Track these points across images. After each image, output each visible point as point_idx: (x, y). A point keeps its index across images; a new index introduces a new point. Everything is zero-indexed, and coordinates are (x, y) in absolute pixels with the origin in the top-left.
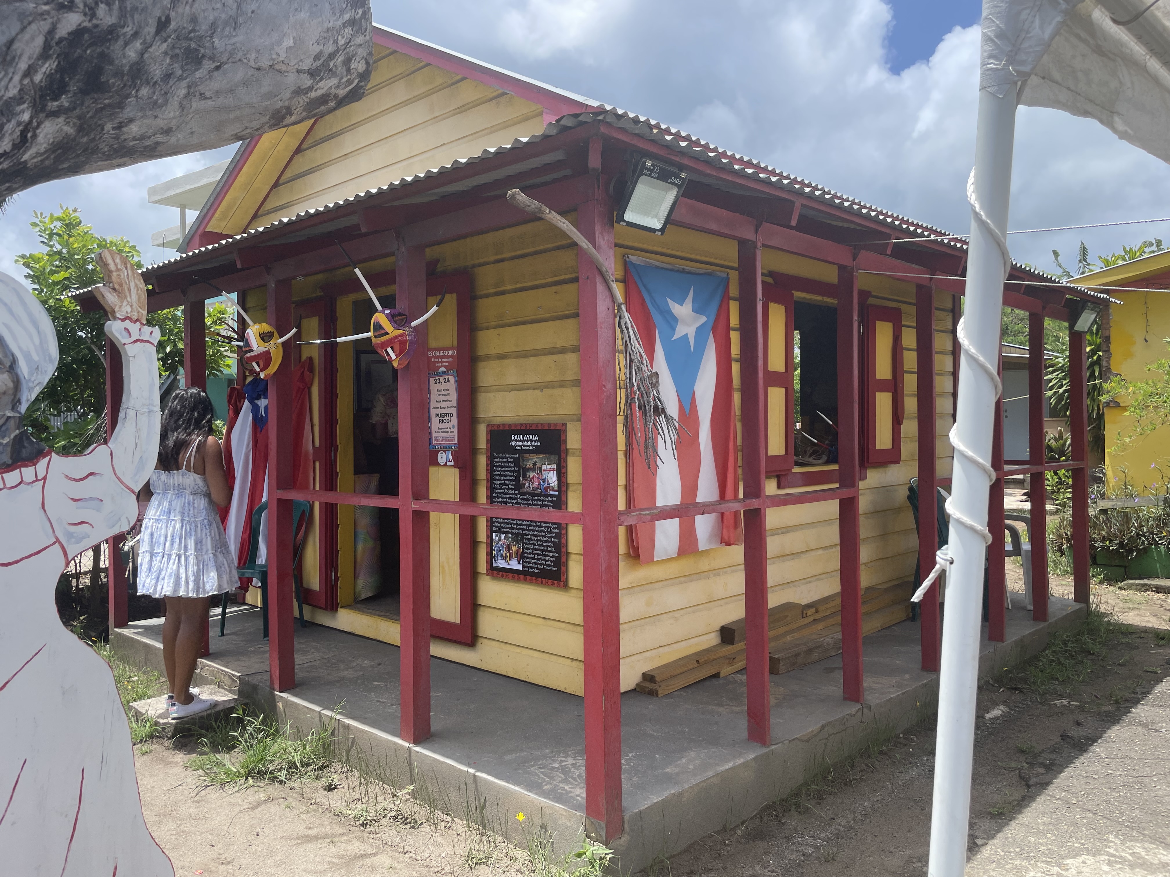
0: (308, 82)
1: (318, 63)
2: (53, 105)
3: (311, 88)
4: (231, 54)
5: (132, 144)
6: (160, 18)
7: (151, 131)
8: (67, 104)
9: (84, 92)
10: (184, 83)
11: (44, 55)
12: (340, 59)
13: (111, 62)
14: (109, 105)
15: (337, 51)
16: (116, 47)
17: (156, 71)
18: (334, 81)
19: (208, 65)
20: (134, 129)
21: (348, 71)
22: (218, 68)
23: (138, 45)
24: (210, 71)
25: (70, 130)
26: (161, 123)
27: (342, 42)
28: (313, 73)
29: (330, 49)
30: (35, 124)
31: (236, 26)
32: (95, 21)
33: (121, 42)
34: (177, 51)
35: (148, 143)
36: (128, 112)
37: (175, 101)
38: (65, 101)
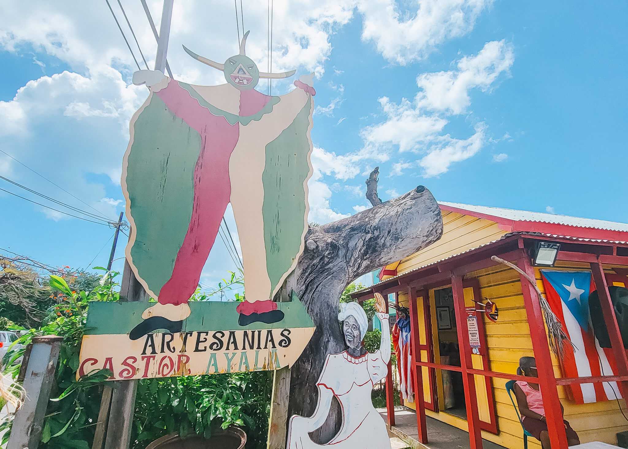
0: (425, 238)
1: (428, 233)
2: (365, 258)
3: (426, 240)
4: (406, 236)
5: (382, 263)
6: (388, 231)
7: (387, 259)
8: (368, 257)
9: (372, 253)
10: (395, 246)
11: (363, 246)
12: (434, 230)
13: (378, 244)
14: (377, 255)
15: (433, 229)
16: (379, 240)
17: (388, 244)
18: (433, 237)
19: (400, 240)
20: (383, 260)
21: (437, 233)
22: (403, 240)
23: (384, 239)
24: (401, 242)
25: (369, 263)
26: (389, 257)
27: (434, 226)
28: (427, 236)
29: (431, 228)
30: (361, 263)
31: (407, 228)
32: (374, 235)
33: (380, 239)
34: (393, 238)
35: (386, 262)
36: (382, 256)
37: (392, 251)
38: (368, 256)
